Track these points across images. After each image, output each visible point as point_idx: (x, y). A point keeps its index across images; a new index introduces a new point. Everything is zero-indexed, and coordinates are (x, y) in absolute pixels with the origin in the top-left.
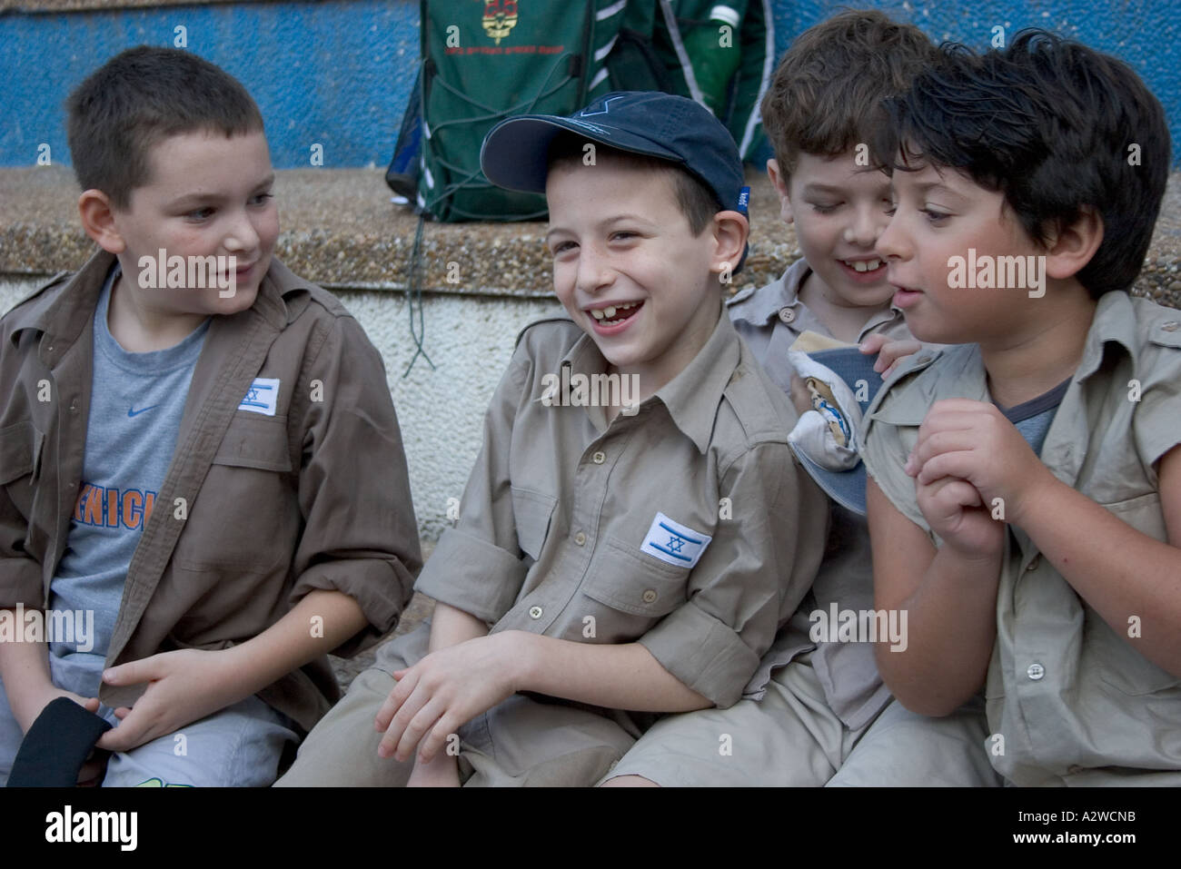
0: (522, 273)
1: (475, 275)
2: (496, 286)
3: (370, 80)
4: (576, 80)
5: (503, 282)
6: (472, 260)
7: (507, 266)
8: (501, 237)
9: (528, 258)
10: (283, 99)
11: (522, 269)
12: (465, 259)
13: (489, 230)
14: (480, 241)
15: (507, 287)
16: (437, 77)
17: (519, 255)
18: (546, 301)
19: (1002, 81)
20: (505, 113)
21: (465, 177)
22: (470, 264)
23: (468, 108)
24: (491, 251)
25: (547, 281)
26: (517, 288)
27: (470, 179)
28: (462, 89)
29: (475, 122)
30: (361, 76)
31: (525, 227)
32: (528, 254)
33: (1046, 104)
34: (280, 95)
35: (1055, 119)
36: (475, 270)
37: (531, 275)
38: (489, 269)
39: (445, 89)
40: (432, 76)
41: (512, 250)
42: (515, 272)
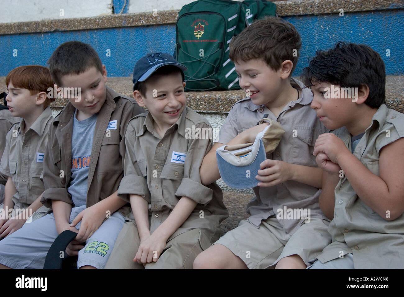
0: (205, 106)
1: (192, 106)
2: (198, 110)
3: (162, 50)
4: (221, 49)
5: (200, 108)
6: (191, 102)
7: (201, 104)
8: (199, 95)
9: (207, 101)
10: (137, 56)
11: (205, 105)
12: (189, 102)
13: (196, 93)
14: (193, 97)
15: (201, 110)
16: (181, 49)
17: (204, 100)
18: (212, 114)
19: (333, 56)
20: (200, 59)
21: (189, 78)
22: (190, 103)
23: (190, 58)
24: (196, 99)
25: (212, 108)
26: (204, 110)
27: (190, 79)
28: (188, 53)
29: (192, 62)
30: (160, 49)
31: (206, 93)
32: (207, 100)
33: (346, 60)
34: (136, 55)
35: (349, 64)
36: (192, 105)
37: (208, 106)
38: (196, 105)
39: (183, 52)
40: (179, 49)
41: (202, 99)
42: (203, 105)
